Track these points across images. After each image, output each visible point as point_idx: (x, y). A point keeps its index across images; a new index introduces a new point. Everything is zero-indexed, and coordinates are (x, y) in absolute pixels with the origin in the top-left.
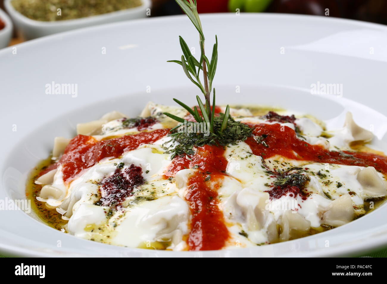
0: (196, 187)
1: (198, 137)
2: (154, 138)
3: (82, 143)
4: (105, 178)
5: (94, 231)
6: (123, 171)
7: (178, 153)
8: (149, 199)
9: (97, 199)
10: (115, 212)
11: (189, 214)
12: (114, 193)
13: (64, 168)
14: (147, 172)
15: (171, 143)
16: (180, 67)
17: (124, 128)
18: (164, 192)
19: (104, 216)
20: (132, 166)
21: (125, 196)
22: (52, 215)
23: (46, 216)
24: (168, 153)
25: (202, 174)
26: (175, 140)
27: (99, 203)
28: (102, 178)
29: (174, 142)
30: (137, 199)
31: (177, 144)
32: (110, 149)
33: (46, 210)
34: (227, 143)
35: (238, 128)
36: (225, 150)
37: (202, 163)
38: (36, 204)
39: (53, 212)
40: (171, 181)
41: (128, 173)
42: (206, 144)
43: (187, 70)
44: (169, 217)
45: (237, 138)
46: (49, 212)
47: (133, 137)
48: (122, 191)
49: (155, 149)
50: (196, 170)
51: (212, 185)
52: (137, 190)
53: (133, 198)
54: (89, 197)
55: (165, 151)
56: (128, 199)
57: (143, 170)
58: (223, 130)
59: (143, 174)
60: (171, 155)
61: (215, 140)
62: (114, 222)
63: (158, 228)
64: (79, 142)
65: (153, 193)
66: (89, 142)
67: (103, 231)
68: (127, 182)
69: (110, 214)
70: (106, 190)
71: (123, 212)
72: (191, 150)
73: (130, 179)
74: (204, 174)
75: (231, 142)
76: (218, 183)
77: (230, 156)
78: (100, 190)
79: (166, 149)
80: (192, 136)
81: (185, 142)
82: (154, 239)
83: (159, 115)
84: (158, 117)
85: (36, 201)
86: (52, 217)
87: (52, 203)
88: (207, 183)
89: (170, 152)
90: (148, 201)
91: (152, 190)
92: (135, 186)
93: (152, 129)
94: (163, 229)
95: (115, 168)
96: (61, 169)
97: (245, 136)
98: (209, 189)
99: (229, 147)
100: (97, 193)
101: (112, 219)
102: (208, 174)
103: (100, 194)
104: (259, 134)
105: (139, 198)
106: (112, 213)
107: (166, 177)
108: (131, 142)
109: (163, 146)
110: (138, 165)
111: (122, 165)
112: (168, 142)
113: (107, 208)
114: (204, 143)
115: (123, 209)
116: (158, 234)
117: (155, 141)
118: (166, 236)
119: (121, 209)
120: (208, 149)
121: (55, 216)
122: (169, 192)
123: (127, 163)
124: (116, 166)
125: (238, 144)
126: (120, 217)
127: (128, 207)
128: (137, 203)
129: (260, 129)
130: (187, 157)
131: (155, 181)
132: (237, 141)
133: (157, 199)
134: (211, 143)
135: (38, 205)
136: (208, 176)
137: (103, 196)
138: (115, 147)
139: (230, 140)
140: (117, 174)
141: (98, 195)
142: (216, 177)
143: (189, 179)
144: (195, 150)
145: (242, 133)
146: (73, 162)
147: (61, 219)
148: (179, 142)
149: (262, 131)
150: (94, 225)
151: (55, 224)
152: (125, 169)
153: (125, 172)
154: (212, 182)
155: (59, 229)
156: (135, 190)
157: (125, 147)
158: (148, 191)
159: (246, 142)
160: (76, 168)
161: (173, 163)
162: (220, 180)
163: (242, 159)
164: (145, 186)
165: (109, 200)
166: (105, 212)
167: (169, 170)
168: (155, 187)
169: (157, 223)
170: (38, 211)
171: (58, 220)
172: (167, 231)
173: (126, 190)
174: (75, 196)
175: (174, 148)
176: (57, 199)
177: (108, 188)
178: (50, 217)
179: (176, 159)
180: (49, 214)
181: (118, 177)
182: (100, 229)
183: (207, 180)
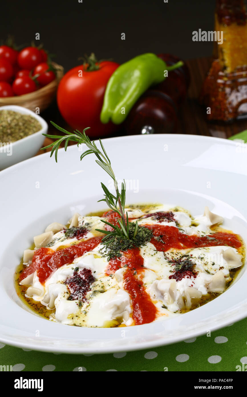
0: (129, 280)
1: (122, 244)
2: (92, 247)
3: (45, 254)
4: (68, 278)
5: (73, 318)
6: (79, 273)
7: (112, 257)
8: (102, 292)
9: (68, 295)
10: (83, 304)
11: (130, 300)
12: (78, 290)
13: (38, 274)
14: (95, 272)
15: (104, 249)
16: (105, 202)
17: (67, 238)
18: (109, 286)
19: (77, 307)
20: (85, 270)
21: (86, 292)
22: (39, 307)
23: (36, 309)
24: (104, 257)
25: (131, 270)
26: (107, 247)
27: (70, 298)
28: (66, 279)
29: (106, 249)
30: (94, 293)
31: (109, 250)
32: (66, 258)
33: (34, 304)
34: (139, 245)
35: (144, 233)
36: (140, 250)
37: (129, 263)
38: (26, 300)
39: (39, 305)
40: (112, 277)
41: (83, 274)
42: (128, 248)
43: (110, 203)
44: (119, 304)
45: (145, 240)
46: (36, 305)
47: (78, 246)
48: (83, 288)
49: (96, 255)
50: (126, 268)
51: (138, 277)
52: (92, 286)
53: (91, 292)
54: (63, 295)
55: (102, 255)
56: (89, 293)
57: (92, 271)
58: (135, 236)
59: (93, 274)
60: (107, 258)
61: (132, 245)
62: (84, 311)
63: (112, 310)
64: (43, 253)
65: (102, 287)
66: (49, 252)
67: (79, 317)
68: (84, 281)
69: (80, 305)
70: (72, 288)
71: (88, 303)
72: (119, 253)
73: (86, 278)
74: (132, 270)
75: (142, 244)
76: (142, 275)
77: (144, 254)
78: (68, 288)
79: (102, 253)
80: (118, 244)
81: (114, 248)
82: (111, 318)
83: (87, 225)
84: (86, 227)
85: (25, 298)
86: (40, 309)
87: (36, 299)
88: (135, 276)
89: (105, 256)
90: (102, 293)
91: (102, 285)
92: (90, 283)
93: (86, 238)
94: (116, 311)
95: (73, 271)
96: (36, 275)
97: (149, 238)
98: (137, 280)
99: (142, 248)
100: (67, 291)
101: (83, 309)
102: (134, 270)
103: (70, 291)
104: (158, 236)
105: (95, 291)
106: (81, 304)
107: (107, 275)
108: (78, 250)
109: (99, 252)
110: (88, 269)
111: (77, 269)
112: (103, 249)
113: (77, 301)
114: (127, 248)
115: (88, 301)
116: (114, 314)
117: (93, 248)
118: (118, 315)
119: (86, 301)
120: (131, 253)
121: (42, 308)
122: (112, 285)
123: (81, 267)
124: (74, 270)
125: (146, 245)
126: (87, 306)
127: (90, 299)
128: (95, 296)
129: (157, 232)
130: (118, 259)
131: (101, 278)
132: (145, 242)
133: (107, 291)
134: (130, 247)
135: (28, 301)
136: (135, 271)
137: (72, 293)
138: (69, 256)
139: (141, 243)
140: (76, 275)
141: (68, 292)
142: (140, 271)
143: (124, 275)
144: (122, 253)
145: (146, 236)
146: (42, 268)
147: (46, 309)
148: (110, 248)
149: (159, 233)
150: (72, 314)
151: (44, 314)
152: (80, 272)
153: (81, 273)
154: (138, 275)
155: (48, 318)
156: (91, 287)
157: (74, 255)
158: (99, 286)
159: (151, 242)
160: (46, 272)
161: (110, 264)
162: (143, 273)
163: (152, 256)
164: (96, 283)
165: (77, 295)
166: (77, 304)
167: (108, 270)
168: (103, 283)
169: (112, 308)
170: (29, 306)
171: (45, 311)
172: (118, 312)
173: (85, 287)
174: (53, 294)
175: (107, 253)
176: (39, 295)
177: (74, 287)
178: (39, 309)
179: (111, 261)
180: (37, 307)
181: (78, 278)
182: (77, 316)
183: (135, 274)
